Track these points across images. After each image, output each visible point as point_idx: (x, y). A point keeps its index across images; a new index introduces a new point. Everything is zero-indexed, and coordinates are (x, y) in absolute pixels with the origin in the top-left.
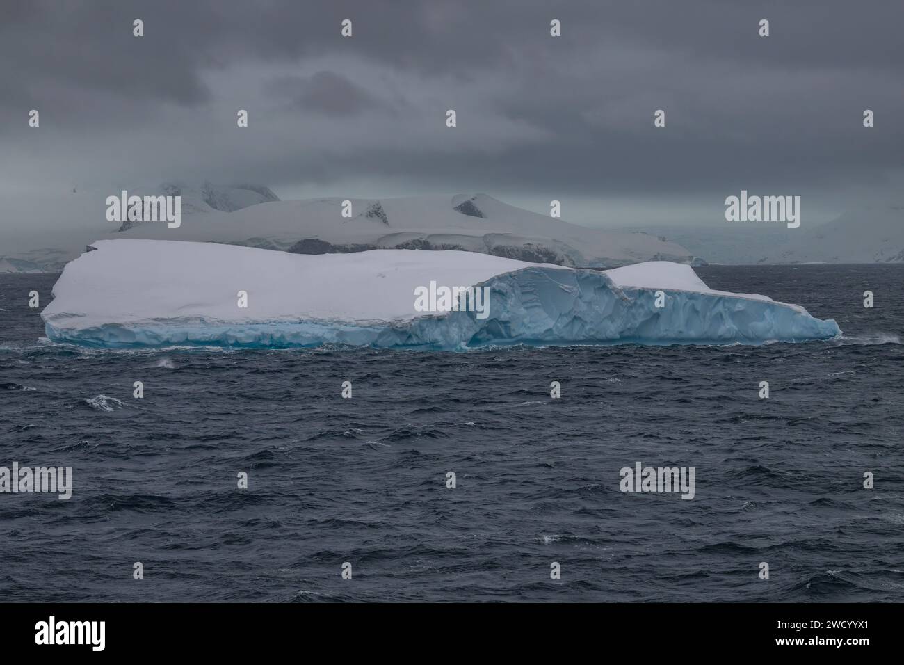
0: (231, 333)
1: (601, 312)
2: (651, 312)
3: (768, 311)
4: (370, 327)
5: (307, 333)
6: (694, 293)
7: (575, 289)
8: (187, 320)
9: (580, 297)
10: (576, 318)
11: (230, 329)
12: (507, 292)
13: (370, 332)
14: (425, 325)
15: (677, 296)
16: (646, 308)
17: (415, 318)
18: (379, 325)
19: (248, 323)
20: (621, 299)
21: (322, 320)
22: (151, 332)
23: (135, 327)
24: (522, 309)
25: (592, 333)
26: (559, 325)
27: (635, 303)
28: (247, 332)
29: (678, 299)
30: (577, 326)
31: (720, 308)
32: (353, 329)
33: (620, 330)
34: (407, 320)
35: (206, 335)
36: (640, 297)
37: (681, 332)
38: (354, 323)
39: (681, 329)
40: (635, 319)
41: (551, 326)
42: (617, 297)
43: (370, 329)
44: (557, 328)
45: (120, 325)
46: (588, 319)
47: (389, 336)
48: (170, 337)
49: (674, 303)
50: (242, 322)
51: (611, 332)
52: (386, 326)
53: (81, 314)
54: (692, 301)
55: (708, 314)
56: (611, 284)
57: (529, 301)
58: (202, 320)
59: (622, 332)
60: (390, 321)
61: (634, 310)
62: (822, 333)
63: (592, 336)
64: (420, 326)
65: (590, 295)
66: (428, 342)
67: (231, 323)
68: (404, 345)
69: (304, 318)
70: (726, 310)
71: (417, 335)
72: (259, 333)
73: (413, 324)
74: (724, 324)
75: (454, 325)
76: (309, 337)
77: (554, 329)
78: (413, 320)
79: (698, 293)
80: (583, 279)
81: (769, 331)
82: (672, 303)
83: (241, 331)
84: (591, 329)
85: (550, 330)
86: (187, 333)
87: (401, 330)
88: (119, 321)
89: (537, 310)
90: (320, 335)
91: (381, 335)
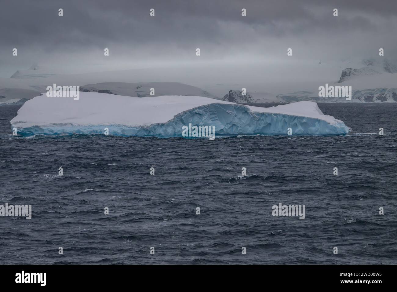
0: (81, 130)
1: (244, 123)
2: (267, 122)
3: (317, 122)
4: (135, 128)
5: (111, 130)
6: (285, 115)
7: (233, 113)
8: (66, 124)
9: (236, 116)
10: (234, 125)
11: (81, 128)
12: (202, 114)
13: (134, 130)
14: (156, 127)
15: (278, 116)
16: (265, 121)
17: (152, 124)
18: (138, 127)
19: (89, 126)
20: (254, 117)
21: (119, 125)
22: (50, 129)
23: (45, 127)
24: (210, 121)
25: (241, 131)
26: (226, 128)
27: (260, 119)
28: (87, 129)
29: (279, 117)
30: (235, 128)
31: (296, 121)
32: (129, 128)
33: (253, 130)
34: (148, 125)
35: (71, 131)
36: (262, 116)
37: (280, 131)
38: (129, 126)
39: (280, 130)
40: (260, 126)
41: (222, 128)
42: (251, 116)
43: (134, 129)
44: (225, 129)
45: (39, 126)
46: (239, 125)
47: (142, 132)
48: (57, 131)
49: (277, 119)
50: (87, 125)
51: (249, 131)
52: (141, 127)
53: (25, 122)
54: (284, 119)
55: (291, 124)
56: (249, 110)
57: (213, 118)
58: (72, 125)
59: (254, 131)
60: (142, 125)
61: (259, 122)
62: (339, 132)
63: (241, 132)
64: (154, 128)
65: (240, 115)
66: (158, 134)
67: (82, 126)
68: (148, 135)
69: (113, 124)
70: (299, 122)
71: (152, 131)
72: (92, 130)
73: (151, 127)
74: (298, 128)
75: (170, 127)
76: (112, 132)
77: (224, 129)
78: (151, 125)
79: (287, 115)
80: (237, 108)
81: (317, 131)
82: (276, 119)
83: (85, 129)
84: (240, 130)
85: (222, 130)
86: (64, 130)
87: (146, 129)
88: (38, 125)
89: (217, 121)
90: (116, 131)
91: (139, 131)
